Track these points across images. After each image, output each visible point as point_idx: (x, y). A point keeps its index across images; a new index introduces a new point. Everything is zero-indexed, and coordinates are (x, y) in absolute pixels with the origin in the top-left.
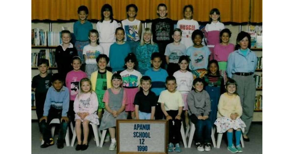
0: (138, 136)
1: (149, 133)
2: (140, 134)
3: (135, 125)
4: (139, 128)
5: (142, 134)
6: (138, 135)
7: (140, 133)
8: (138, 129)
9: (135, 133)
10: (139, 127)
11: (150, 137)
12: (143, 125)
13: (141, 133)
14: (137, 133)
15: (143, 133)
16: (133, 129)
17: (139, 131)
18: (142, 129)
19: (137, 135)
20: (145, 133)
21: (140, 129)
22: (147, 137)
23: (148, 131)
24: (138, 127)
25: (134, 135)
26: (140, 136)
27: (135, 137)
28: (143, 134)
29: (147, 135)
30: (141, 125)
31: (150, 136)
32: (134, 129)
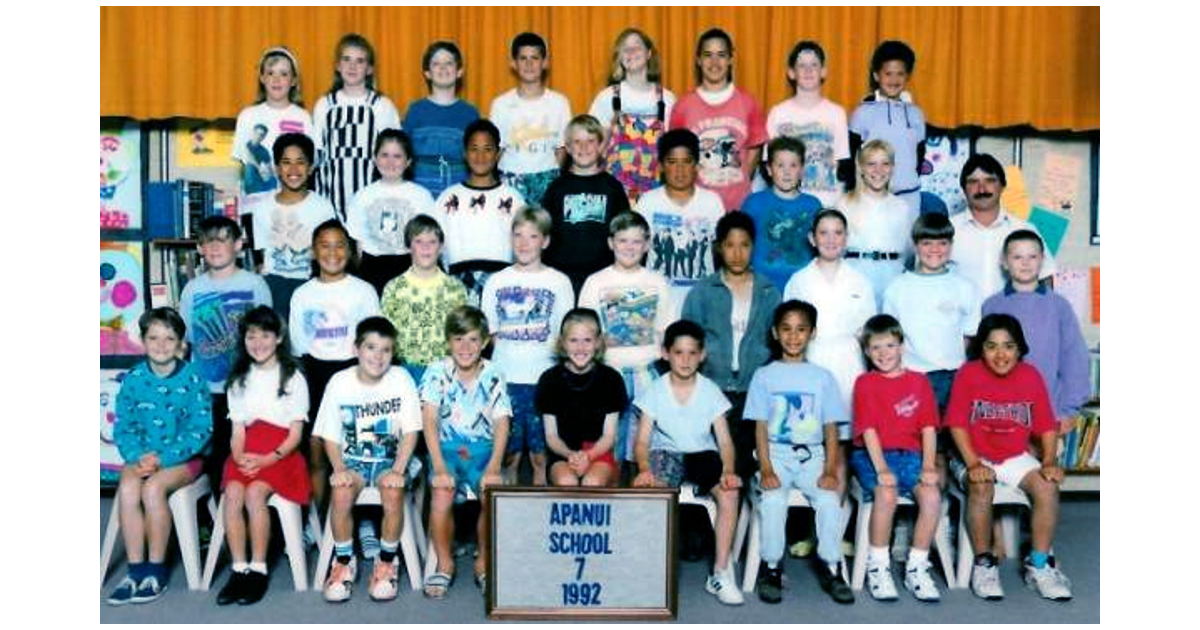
0: (565, 547)
1: (606, 535)
2: (576, 540)
3: (555, 507)
4: (569, 519)
5: (581, 542)
6: (567, 543)
7: (573, 536)
8: (564, 523)
9: (555, 537)
10: (568, 514)
11: (610, 552)
12: (585, 507)
13: (578, 535)
14: (564, 538)
15: (586, 535)
16: (549, 522)
17: (569, 528)
18: (581, 523)
19: (562, 543)
20: (592, 534)
21: (572, 523)
22: (597, 552)
23: (602, 530)
24: (565, 515)
25: (552, 545)
26: (576, 547)
27: (554, 551)
28: (587, 539)
29: (600, 544)
30: (576, 506)
31: (610, 548)
32: (552, 522)
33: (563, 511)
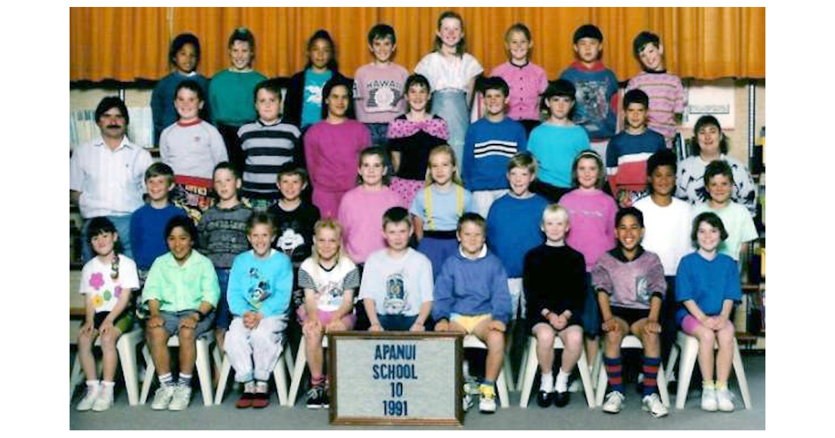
0: (384, 375)
1: (413, 366)
2: (392, 369)
3: (378, 347)
4: (388, 355)
5: (396, 370)
6: (386, 371)
7: (390, 366)
8: (385, 358)
9: (376, 368)
10: (388, 351)
11: (416, 378)
12: (399, 347)
13: (394, 366)
14: (384, 368)
15: (400, 366)
16: (373, 358)
17: (388, 361)
18: (396, 358)
19: (382, 372)
20: (403, 365)
21: (390, 358)
22: (407, 377)
23: (410, 362)
24: (385, 353)
25: (374, 373)
26: (392, 375)
27: (376, 377)
28: (400, 369)
29: (409, 372)
30: (393, 347)
31: (416, 375)
32: (376, 358)
33: (384, 350)
